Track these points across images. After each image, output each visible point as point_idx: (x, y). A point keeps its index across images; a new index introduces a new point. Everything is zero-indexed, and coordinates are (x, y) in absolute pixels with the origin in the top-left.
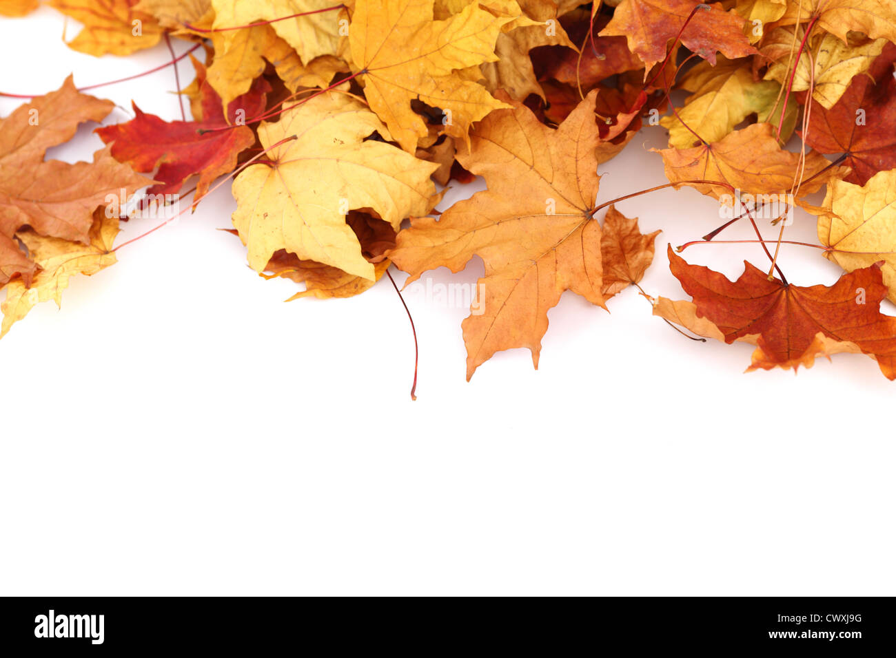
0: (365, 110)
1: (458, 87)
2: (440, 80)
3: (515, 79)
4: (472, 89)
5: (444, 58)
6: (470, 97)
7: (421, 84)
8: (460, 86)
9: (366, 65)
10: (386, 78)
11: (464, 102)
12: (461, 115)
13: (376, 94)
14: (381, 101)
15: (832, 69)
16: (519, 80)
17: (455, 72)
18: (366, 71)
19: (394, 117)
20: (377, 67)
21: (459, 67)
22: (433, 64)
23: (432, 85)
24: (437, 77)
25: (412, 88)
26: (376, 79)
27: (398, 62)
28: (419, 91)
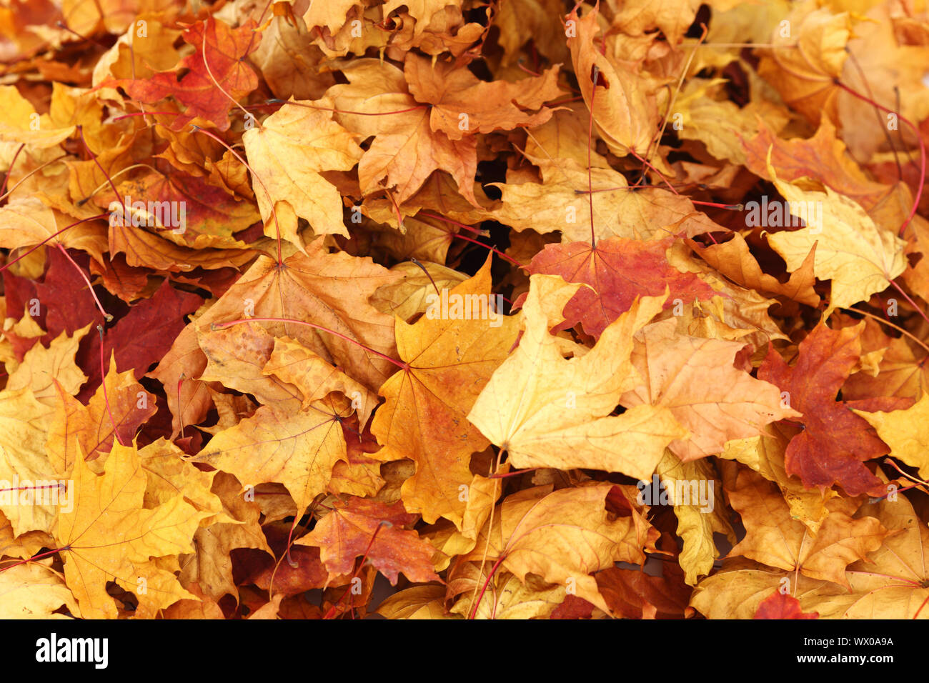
0: (61, 585)
1: (154, 575)
2: (138, 566)
3: (213, 578)
4: (165, 579)
5: (145, 545)
6: (162, 586)
7: (120, 568)
8: (155, 575)
9: (70, 542)
10: (87, 558)
11: (157, 590)
12: (152, 603)
13: (76, 573)
14: (78, 579)
15: (512, 609)
16: (217, 579)
17: (153, 560)
18: (69, 548)
19: (88, 596)
20: (82, 545)
21: (157, 555)
22: (134, 549)
23: (130, 570)
24: (136, 563)
25: (110, 571)
26: (76, 557)
27: (102, 544)
28: (117, 574)
